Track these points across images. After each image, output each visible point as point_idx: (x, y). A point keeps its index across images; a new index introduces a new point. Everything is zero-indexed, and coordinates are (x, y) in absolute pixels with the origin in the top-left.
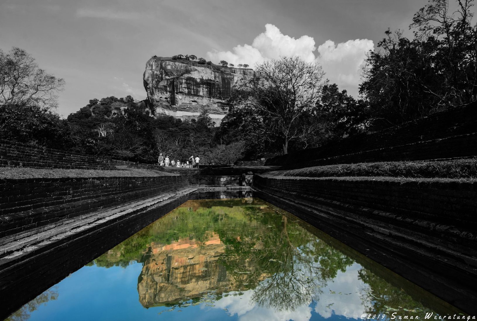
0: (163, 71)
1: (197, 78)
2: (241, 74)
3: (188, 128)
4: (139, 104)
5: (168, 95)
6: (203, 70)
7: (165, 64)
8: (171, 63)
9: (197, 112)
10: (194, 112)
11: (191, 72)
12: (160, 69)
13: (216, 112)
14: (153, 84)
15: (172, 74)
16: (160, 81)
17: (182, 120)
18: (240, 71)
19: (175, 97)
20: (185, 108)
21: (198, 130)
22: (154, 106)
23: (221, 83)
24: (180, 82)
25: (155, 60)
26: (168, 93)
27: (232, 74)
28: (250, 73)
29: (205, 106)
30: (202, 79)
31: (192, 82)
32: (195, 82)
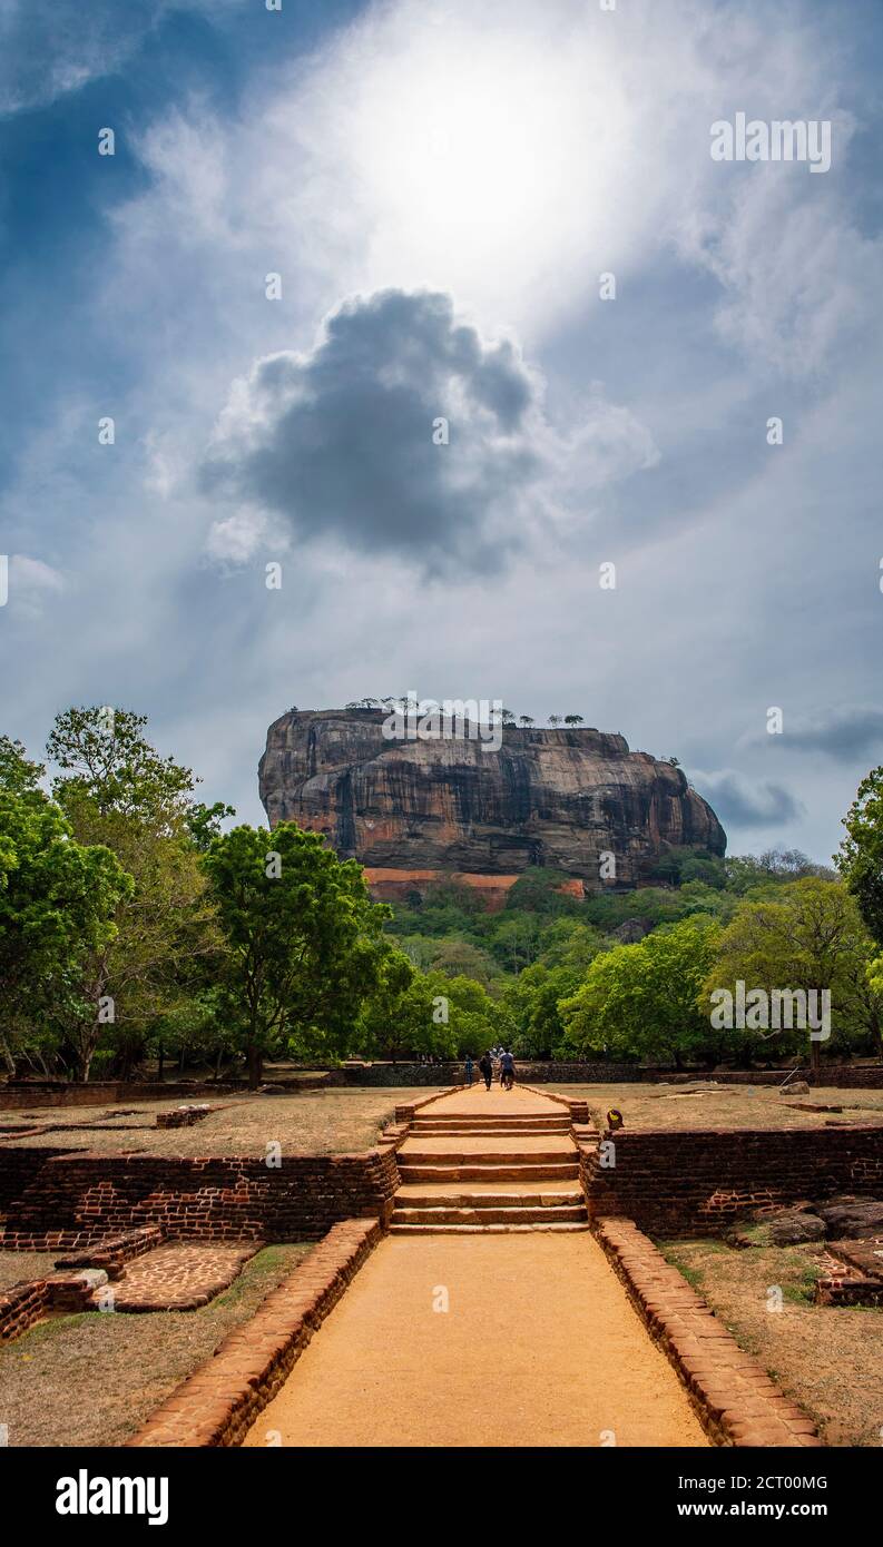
0: (317, 749)
1: (422, 762)
2: (559, 744)
5: (332, 819)
7: (324, 729)
8: (341, 725)
9: (425, 868)
10: (415, 868)
11: (403, 746)
12: (310, 744)
13: (487, 867)
14: (285, 787)
15: (345, 757)
16: (307, 779)
18: (558, 737)
19: (353, 825)
20: (386, 859)
23: (499, 774)
24: (368, 778)
25: (294, 720)
26: (332, 814)
27: (530, 745)
28: (590, 739)
29: (450, 849)
30: (439, 765)
31: (407, 776)
32: (417, 775)
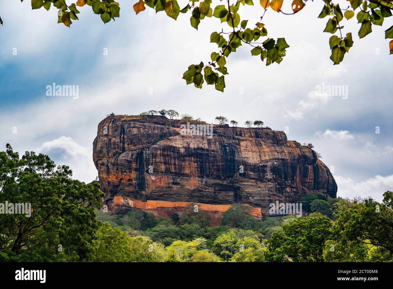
0: (125, 137)
1: (180, 146)
2: (251, 136)
5: (134, 175)
7: (129, 127)
8: (138, 124)
10: (176, 200)
11: (170, 137)
12: (121, 134)
13: (213, 200)
14: (109, 158)
15: (140, 142)
16: (120, 153)
17: (156, 214)
18: (250, 132)
19: (144, 178)
20: (161, 196)
23: (220, 153)
24: (152, 154)
25: (112, 120)
26: (133, 172)
27: (236, 137)
28: (267, 134)
29: (194, 191)
30: (189, 148)
31: (172, 153)
32: (177, 153)
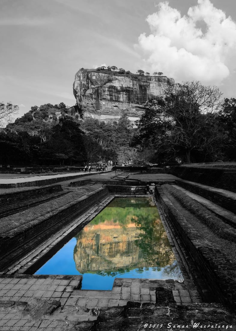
0: (89, 81)
1: (118, 86)
2: (156, 81)
3: (111, 129)
4: (70, 110)
6: (122, 79)
7: (91, 75)
8: (96, 74)
9: (118, 115)
10: (116, 115)
11: (113, 81)
12: (87, 80)
13: (135, 115)
14: (81, 92)
16: (87, 90)
17: (105, 122)
18: (155, 79)
19: (99, 103)
20: (108, 113)
21: (119, 131)
22: (82, 111)
23: (139, 90)
24: (103, 90)
25: (82, 71)
26: (94, 100)
27: (148, 81)
28: (164, 80)
29: (125, 110)
30: (122, 87)
31: (114, 90)
32: (116, 90)
